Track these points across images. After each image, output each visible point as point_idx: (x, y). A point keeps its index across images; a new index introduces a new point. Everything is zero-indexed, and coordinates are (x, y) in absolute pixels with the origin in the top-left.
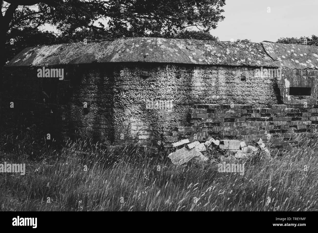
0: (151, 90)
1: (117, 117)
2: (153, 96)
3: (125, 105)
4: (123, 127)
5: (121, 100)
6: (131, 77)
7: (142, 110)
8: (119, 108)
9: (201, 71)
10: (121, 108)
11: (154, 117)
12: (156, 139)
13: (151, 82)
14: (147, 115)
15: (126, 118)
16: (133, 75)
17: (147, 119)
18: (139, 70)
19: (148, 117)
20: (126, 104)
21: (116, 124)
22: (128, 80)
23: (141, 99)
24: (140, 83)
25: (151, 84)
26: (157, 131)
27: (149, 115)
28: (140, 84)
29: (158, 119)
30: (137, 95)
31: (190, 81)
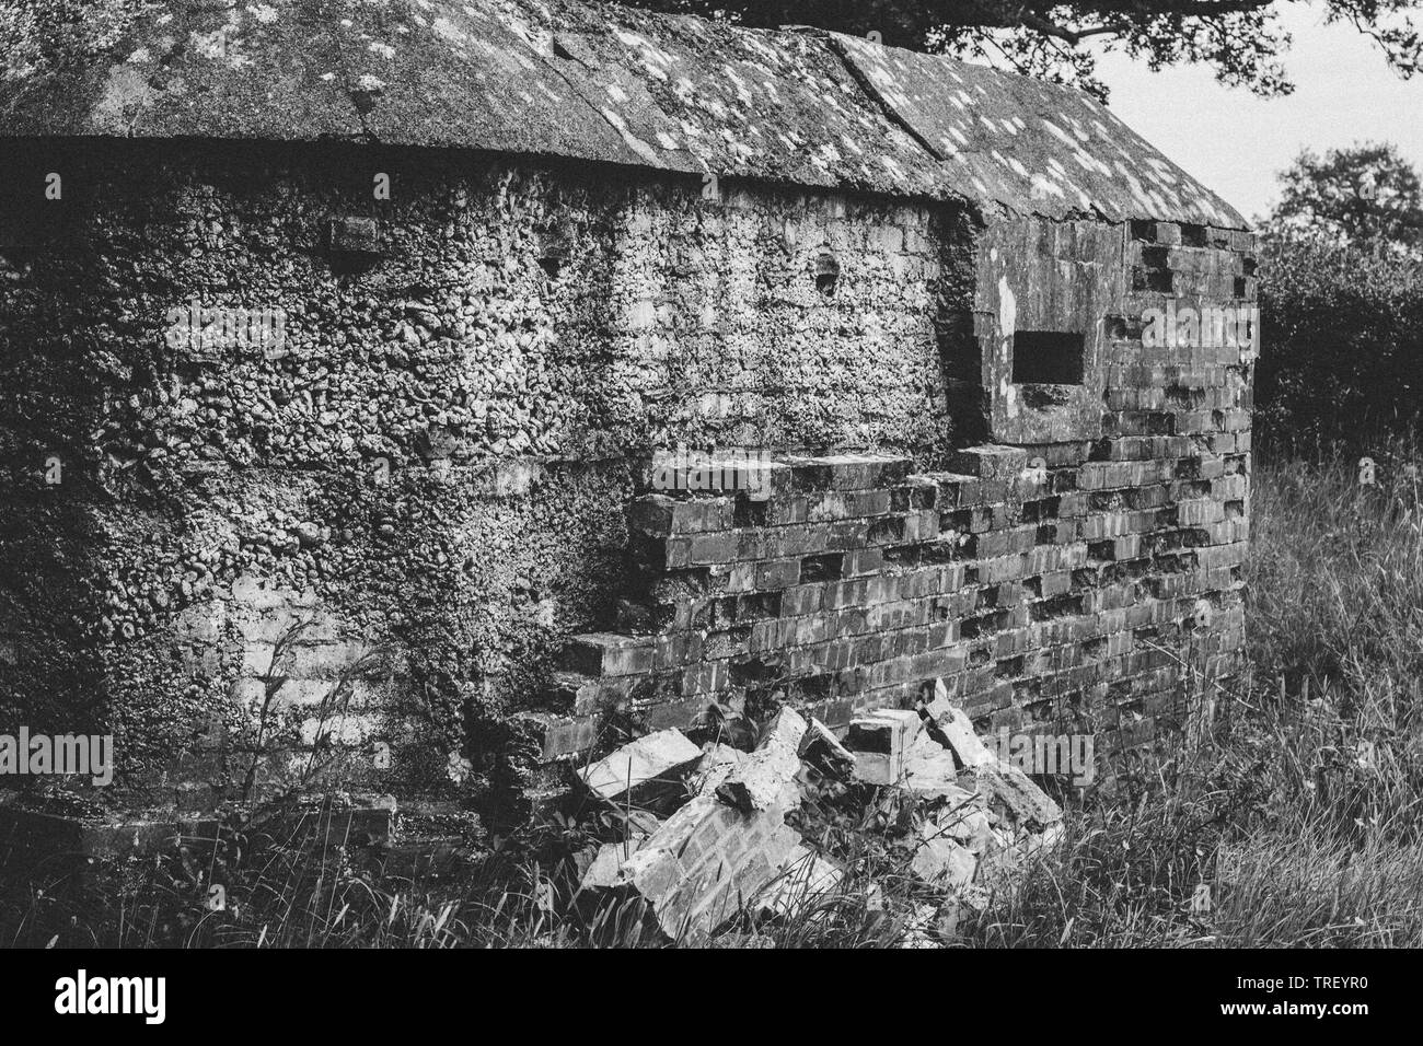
0: (393, 363)
1: (122, 578)
2: (410, 412)
3: (194, 480)
4: (176, 655)
5: (163, 445)
6: (244, 261)
7: (325, 515)
8: (144, 503)
9: (658, 221)
10: (160, 508)
11: (422, 570)
12: (438, 743)
13: (402, 304)
14: (367, 557)
15: (200, 586)
16: (254, 245)
17: (371, 587)
18: (307, 209)
19: (374, 574)
20: (205, 475)
21: (118, 635)
22: (216, 282)
23: (320, 430)
24: (311, 308)
25: (396, 313)
26: (444, 678)
27: (379, 557)
28: (314, 315)
29: (449, 584)
30: (286, 402)
31: (606, 295)
